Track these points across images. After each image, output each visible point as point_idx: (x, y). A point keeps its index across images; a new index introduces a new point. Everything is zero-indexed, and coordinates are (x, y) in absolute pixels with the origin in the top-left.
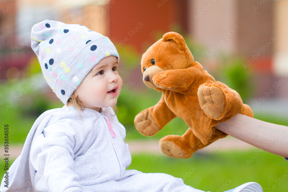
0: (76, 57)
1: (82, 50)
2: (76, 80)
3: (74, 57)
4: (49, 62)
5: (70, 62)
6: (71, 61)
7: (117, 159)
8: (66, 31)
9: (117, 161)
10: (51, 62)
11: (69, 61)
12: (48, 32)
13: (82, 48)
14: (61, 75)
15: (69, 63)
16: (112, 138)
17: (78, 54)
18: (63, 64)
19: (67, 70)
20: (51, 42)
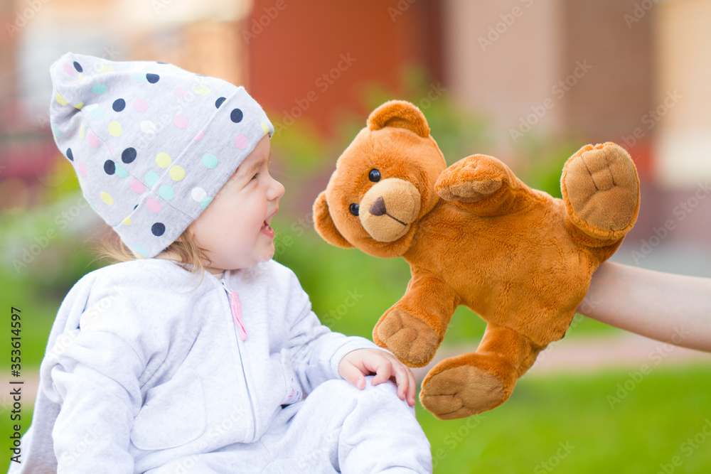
0: (198, 141)
1: (212, 121)
2: (200, 196)
3: (192, 141)
4: (121, 157)
5: (183, 153)
6: (186, 150)
7: (246, 390)
8: (153, 79)
9: (246, 394)
10: (129, 155)
11: (180, 151)
12: (102, 83)
13: (212, 117)
14: (159, 186)
15: (180, 156)
16: (240, 341)
17: (205, 133)
18: (162, 159)
19: (177, 173)
20: (119, 105)
